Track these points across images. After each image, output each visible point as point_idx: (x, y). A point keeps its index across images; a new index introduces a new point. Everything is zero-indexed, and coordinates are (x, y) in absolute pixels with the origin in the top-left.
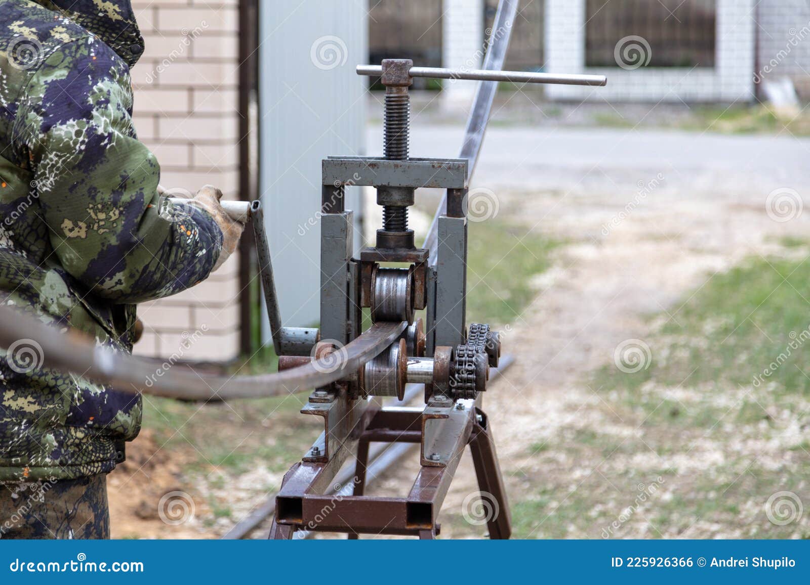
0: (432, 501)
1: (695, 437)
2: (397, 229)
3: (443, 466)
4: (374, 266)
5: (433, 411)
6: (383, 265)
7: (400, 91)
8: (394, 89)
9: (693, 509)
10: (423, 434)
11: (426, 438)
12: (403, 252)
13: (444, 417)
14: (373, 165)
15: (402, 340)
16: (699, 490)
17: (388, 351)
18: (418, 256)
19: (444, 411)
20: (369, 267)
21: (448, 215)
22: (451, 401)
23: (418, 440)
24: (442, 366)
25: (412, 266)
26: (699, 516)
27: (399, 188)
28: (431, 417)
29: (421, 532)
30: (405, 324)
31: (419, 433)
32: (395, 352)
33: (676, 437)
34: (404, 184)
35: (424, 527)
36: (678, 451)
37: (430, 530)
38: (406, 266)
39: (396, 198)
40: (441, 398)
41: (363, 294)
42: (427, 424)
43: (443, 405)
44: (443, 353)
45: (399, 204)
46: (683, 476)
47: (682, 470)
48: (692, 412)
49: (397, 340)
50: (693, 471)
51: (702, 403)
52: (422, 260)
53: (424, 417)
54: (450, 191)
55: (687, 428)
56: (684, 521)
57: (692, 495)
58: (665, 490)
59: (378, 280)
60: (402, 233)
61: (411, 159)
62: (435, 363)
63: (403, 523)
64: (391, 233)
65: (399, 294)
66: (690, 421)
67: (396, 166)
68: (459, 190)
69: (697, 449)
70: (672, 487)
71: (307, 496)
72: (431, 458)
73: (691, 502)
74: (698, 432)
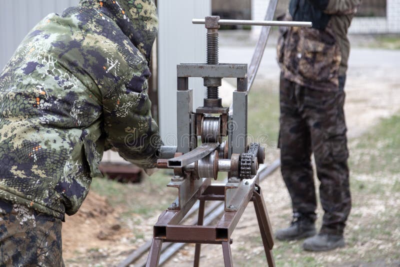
0: (228, 228)
1: (371, 199)
2: (213, 98)
3: (235, 211)
4: (203, 115)
5: (230, 185)
6: (207, 115)
7: (214, 31)
8: (211, 31)
9: (369, 233)
10: (225, 196)
11: (227, 198)
12: (216, 109)
13: (236, 187)
14: (201, 67)
15: (216, 151)
16: (372, 224)
17: (209, 156)
18: (223, 111)
19: (236, 185)
20: (200, 116)
21: (238, 91)
22: (239, 180)
23: (223, 199)
24: (235, 163)
25: (221, 115)
26: (372, 237)
27: (214, 78)
28: (229, 188)
29: (223, 242)
30: (218, 143)
31: (224, 196)
32: (213, 157)
33: (362, 199)
34: (216, 76)
35: (224, 240)
36: (363, 205)
37: (227, 241)
38: (218, 115)
39: (213, 83)
40: (235, 179)
41: (197, 129)
42: (227, 191)
43: (235, 182)
44: (235, 157)
45: (214, 86)
46: (365, 217)
47: (364, 215)
48: (370, 186)
49: (214, 151)
50: (369, 215)
51: (375, 182)
52: (225, 112)
53: (226, 188)
54: (238, 79)
55: (367, 194)
56: (365, 239)
57: (369, 227)
58: (356, 224)
59: (204, 122)
60: (216, 100)
61: (220, 64)
62: (231, 162)
63: (214, 238)
64: (210, 100)
65: (214, 129)
66: (369, 190)
67: (212, 67)
68: (243, 78)
69: (372, 204)
70: (359, 223)
71: (168, 226)
72: (230, 207)
73: (368, 230)
74: (373, 196)
